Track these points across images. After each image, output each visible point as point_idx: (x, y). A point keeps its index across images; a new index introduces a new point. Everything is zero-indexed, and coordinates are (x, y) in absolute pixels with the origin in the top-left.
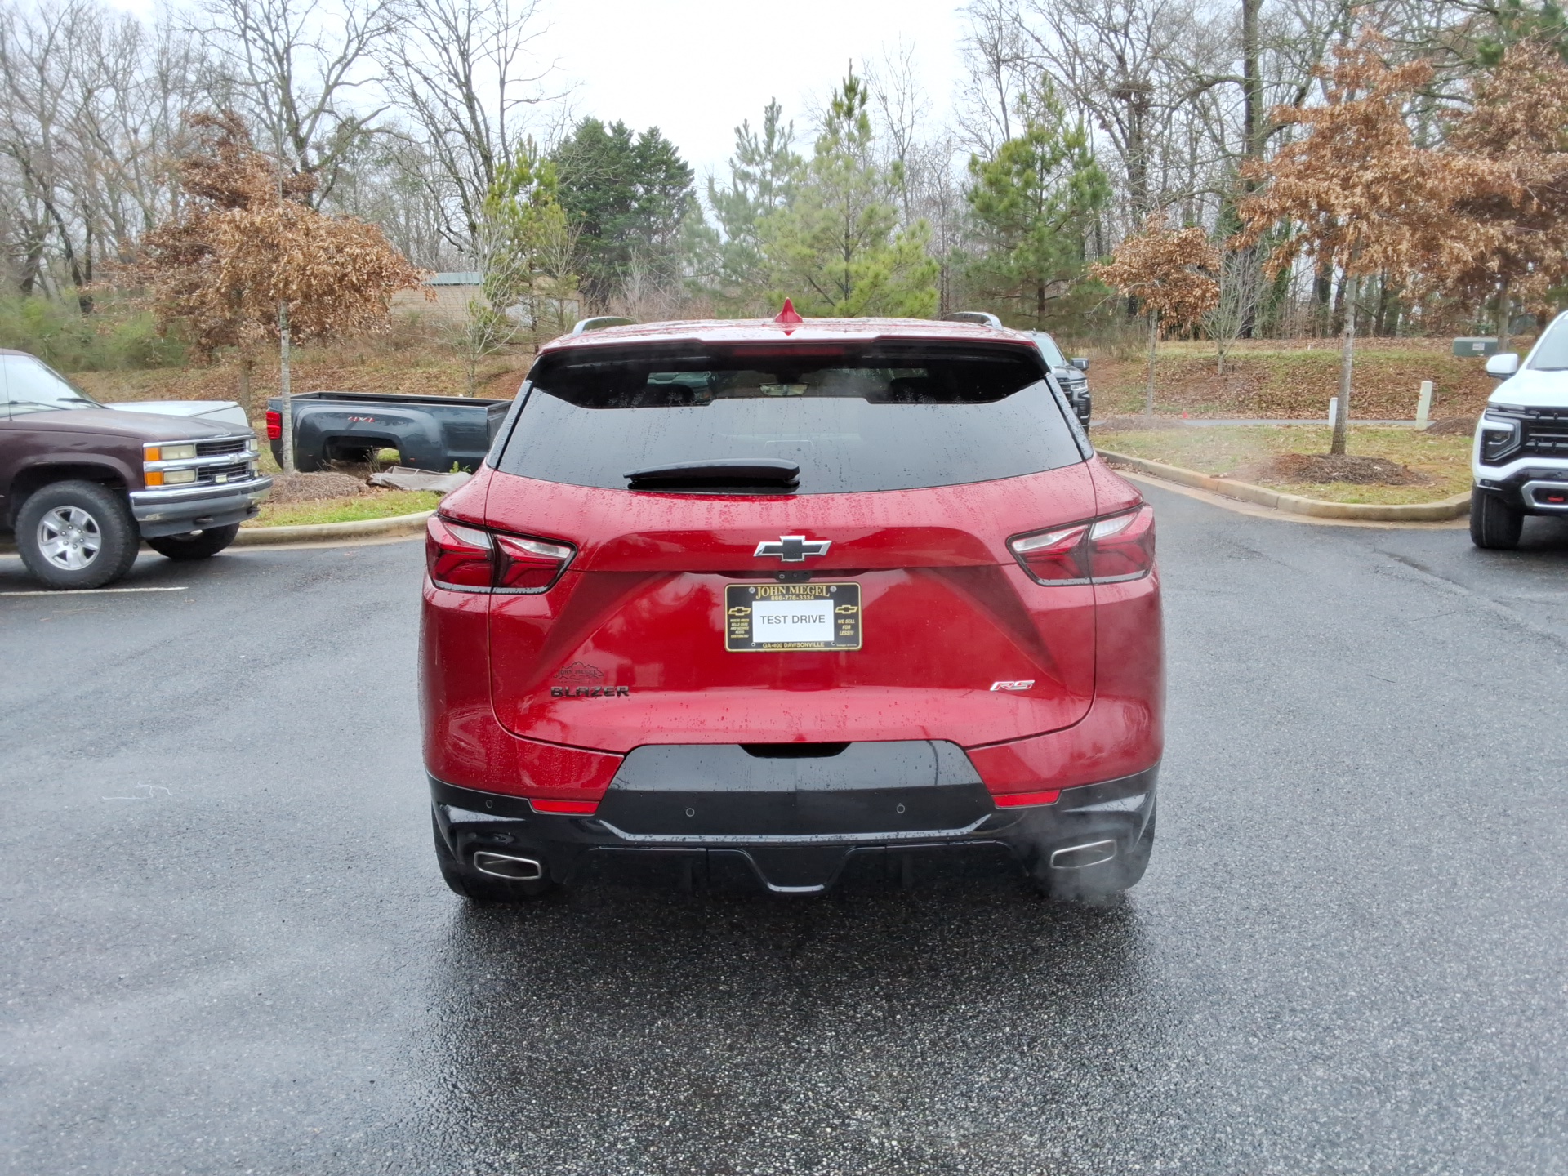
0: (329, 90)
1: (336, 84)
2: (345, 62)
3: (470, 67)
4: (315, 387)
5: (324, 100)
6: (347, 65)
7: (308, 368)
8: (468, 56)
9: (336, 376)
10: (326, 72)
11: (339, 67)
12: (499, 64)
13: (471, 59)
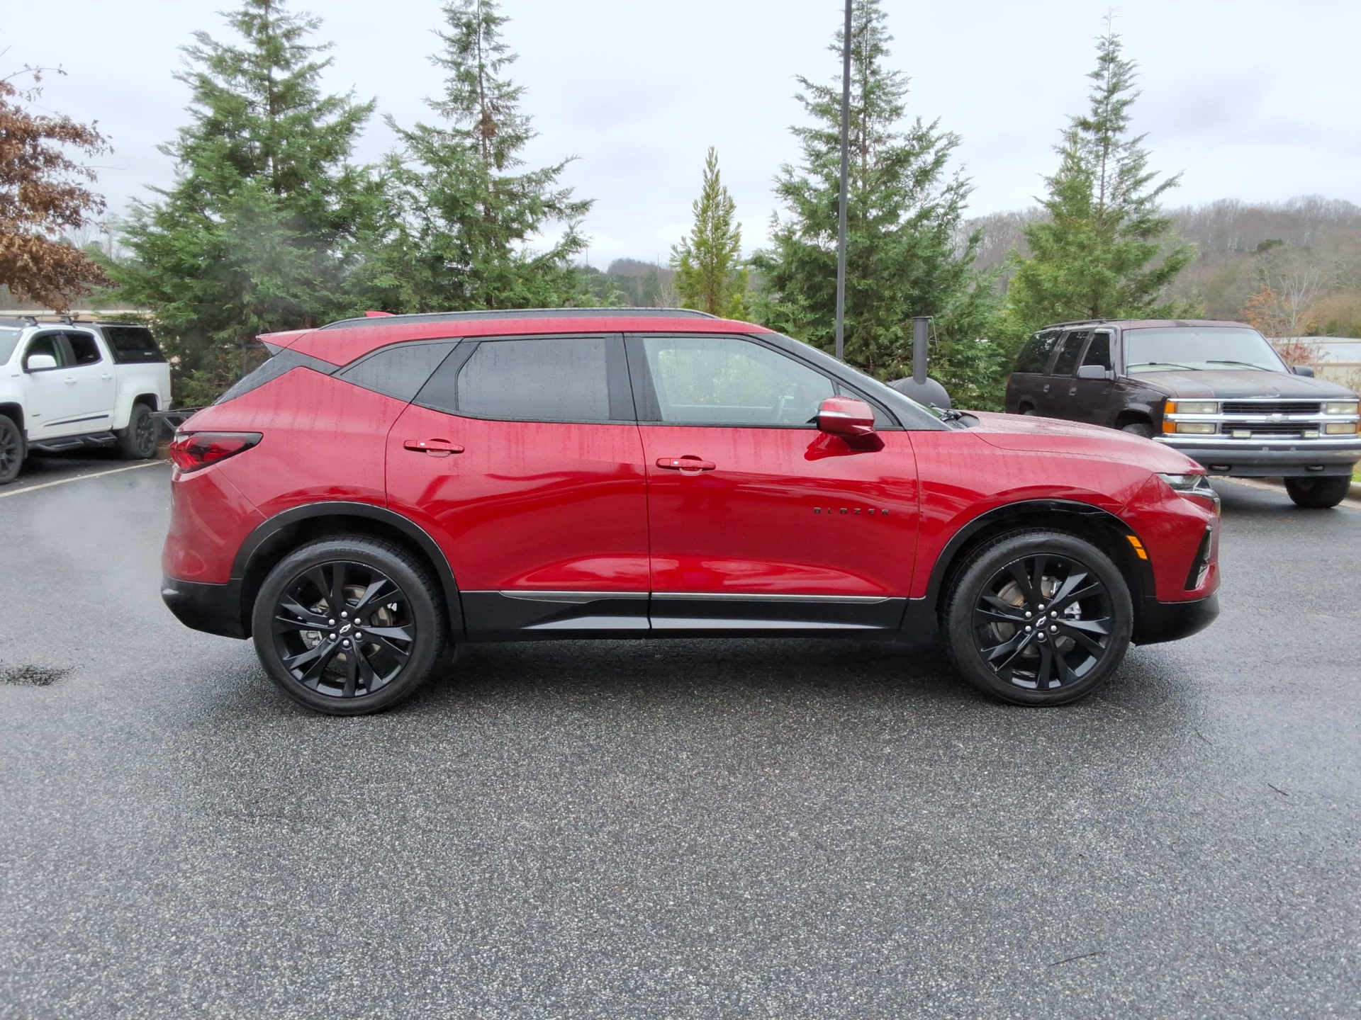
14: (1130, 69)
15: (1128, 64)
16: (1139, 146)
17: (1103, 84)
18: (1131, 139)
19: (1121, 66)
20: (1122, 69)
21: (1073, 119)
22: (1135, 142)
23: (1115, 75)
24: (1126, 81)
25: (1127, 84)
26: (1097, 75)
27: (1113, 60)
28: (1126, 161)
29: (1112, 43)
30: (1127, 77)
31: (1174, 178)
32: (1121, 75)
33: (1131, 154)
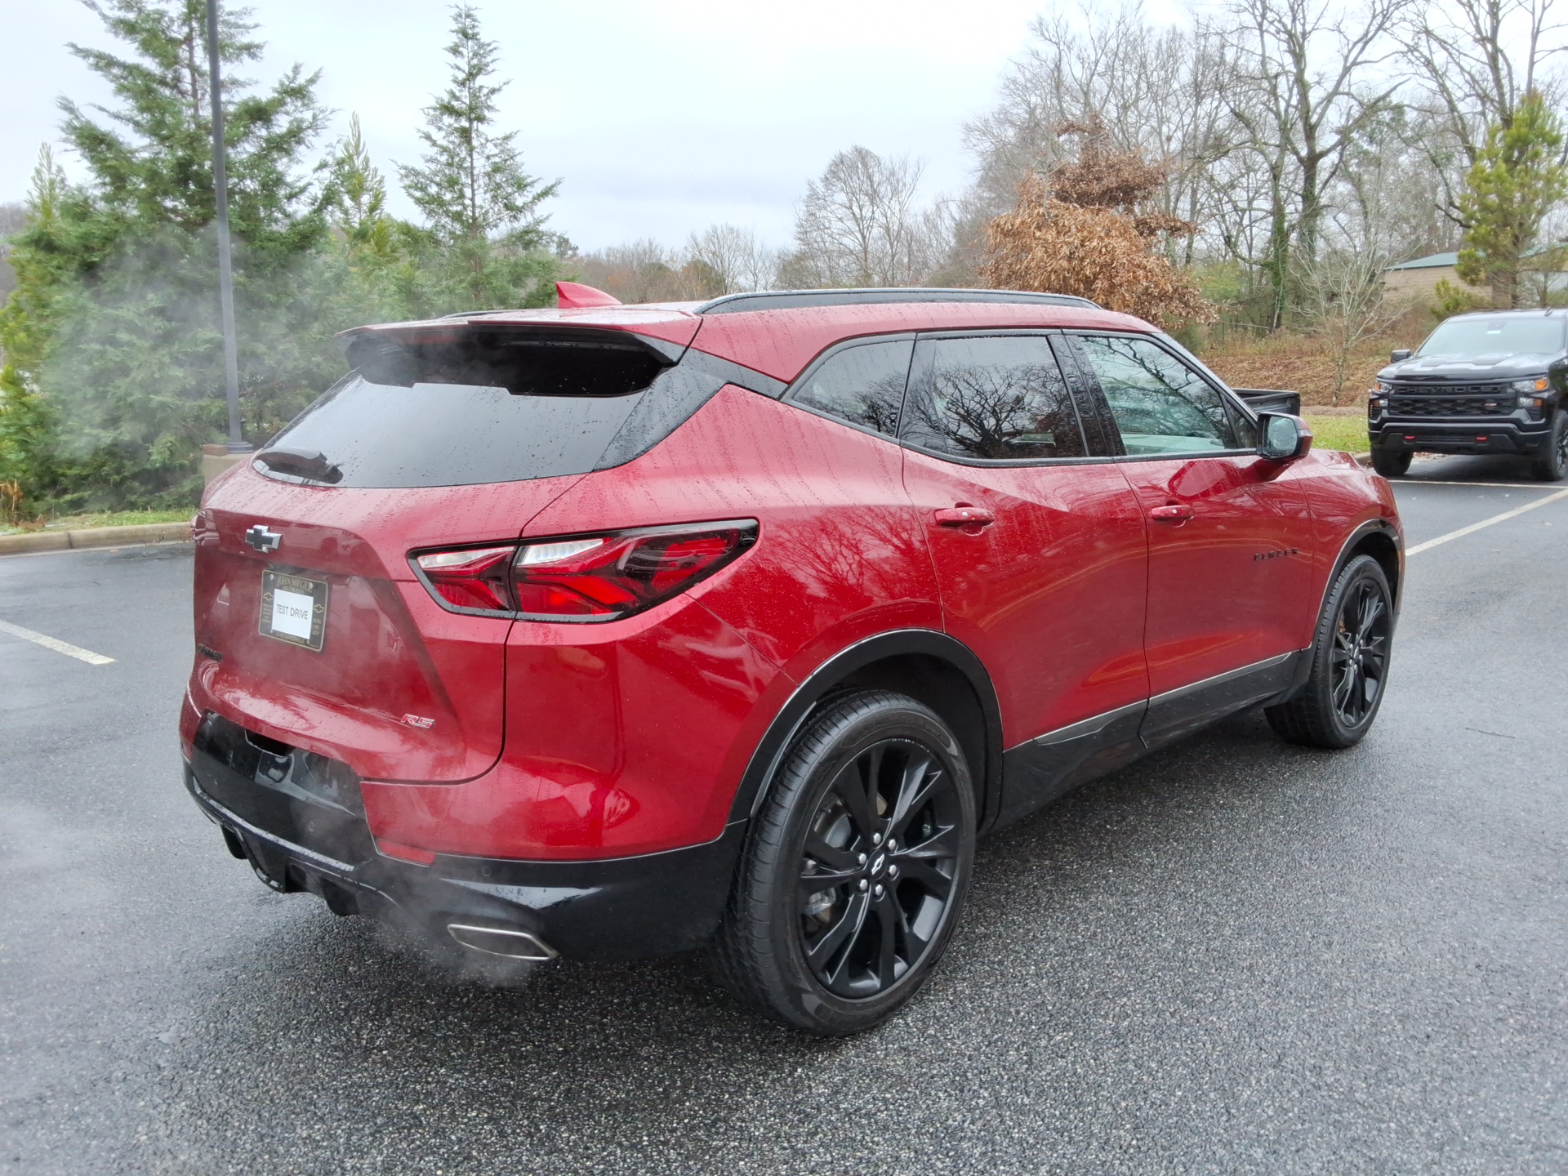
0: (1347, 70)
1: (1354, 63)
2: (1365, 40)
3: (1498, 22)
4: (1267, 378)
5: (1339, 83)
6: (1366, 43)
7: (1266, 359)
8: (1498, 9)
9: (1291, 367)
10: (1346, 51)
11: (1360, 45)
12: (1533, 14)
13: (1501, 14)
14: (491, 51)
15: (489, 45)
16: (512, 144)
17: (463, 63)
18: (501, 135)
19: (481, 46)
20: (482, 50)
21: (437, 98)
22: (507, 138)
23: (476, 54)
24: (487, 65)
25: (489, 69)
26: (455, 51)
27: (474, 37)
28: (497, 160)
29: (468, 16)
30: (489, 59)
31: (553, 186)
32: (482, 56)
33: (502, 151)
